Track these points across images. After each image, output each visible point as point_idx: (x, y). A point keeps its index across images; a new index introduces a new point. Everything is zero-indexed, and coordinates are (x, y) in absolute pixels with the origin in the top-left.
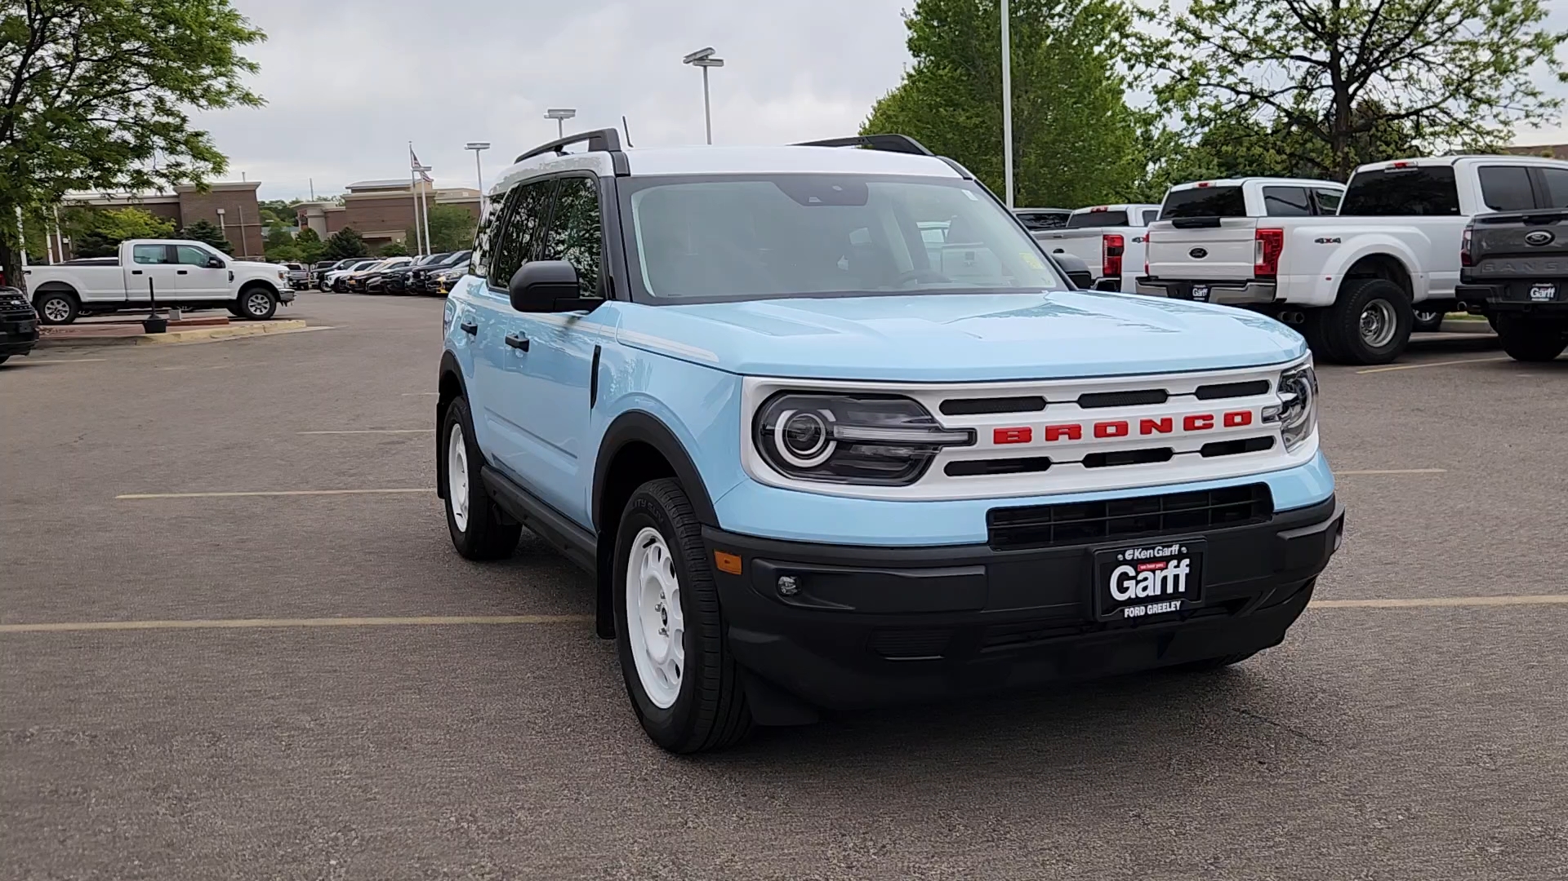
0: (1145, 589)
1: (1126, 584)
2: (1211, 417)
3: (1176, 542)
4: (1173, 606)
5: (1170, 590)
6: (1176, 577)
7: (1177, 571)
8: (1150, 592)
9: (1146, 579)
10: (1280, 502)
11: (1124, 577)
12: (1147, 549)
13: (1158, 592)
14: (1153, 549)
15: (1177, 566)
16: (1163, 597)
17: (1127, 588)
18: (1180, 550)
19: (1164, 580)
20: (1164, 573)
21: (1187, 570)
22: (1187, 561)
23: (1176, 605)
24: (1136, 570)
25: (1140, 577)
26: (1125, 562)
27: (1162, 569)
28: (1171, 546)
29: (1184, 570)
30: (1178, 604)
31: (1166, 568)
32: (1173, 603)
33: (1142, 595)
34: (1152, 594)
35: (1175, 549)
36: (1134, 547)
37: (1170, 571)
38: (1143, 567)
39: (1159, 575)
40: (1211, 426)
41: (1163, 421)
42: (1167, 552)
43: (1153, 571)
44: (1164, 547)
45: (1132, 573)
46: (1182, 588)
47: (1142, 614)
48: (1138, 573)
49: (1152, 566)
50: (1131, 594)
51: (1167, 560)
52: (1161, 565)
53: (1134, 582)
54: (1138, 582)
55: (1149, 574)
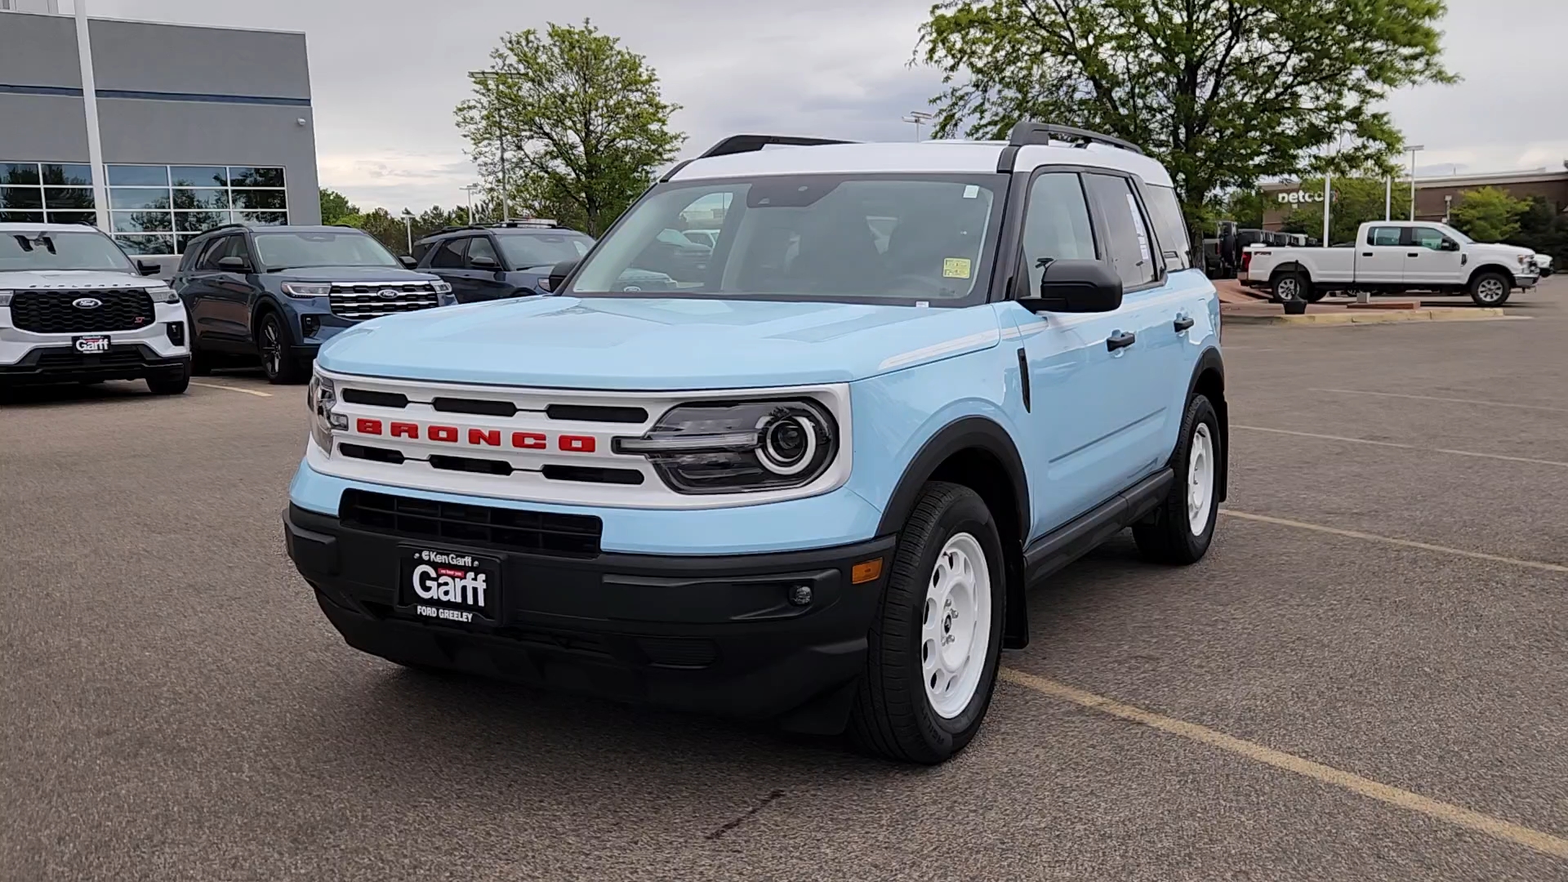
0: (446, 593)
1: (429, 583)
2: (543, 438)
3: (468, 554)
4: (464, 617)
5: (470, 601)
6: (475, 590)
7: (475, 584)
8: (451, 597)
9: (446, 584)
10: (609, 540)
11: (425, 576)
12: (442, 554)
13: (459, 600)
14: (448, 555)
15: (475, 579)
16: (462, 607)
17: (427, 589)
18: (472, 563)
19: (464, 589)
20: (464, 582)
21: (484, 586)
22: (482, 577)
23: (467, 617)
24: (436, 572)
25: (442, 580)
26: (421, 561)
27: (461, 579)
28: (464, 557)
29: (481, 585)
30: (470, 616)
31: (465, 578)
32: (464, 614)
33: (444, 598)
34: (453, 600)
35: (468, 560)
36: (430, 549)
37: (469, 581)
38: (443, 571)
39: (459, 583)
40: (543, 446)
41: (490, 433)
42: (461, 562)
43: (453, 578)
44: (457, 556)
45: (433, 574)
46: (481, 603)
47: (435, 615)
48: (439, 576)
49: (452, 573)
50: (433, 594)
51: (465, 569)
52: (459, 574)
53: (436, 583)
54: (439, 585)
55: (449, 580)
